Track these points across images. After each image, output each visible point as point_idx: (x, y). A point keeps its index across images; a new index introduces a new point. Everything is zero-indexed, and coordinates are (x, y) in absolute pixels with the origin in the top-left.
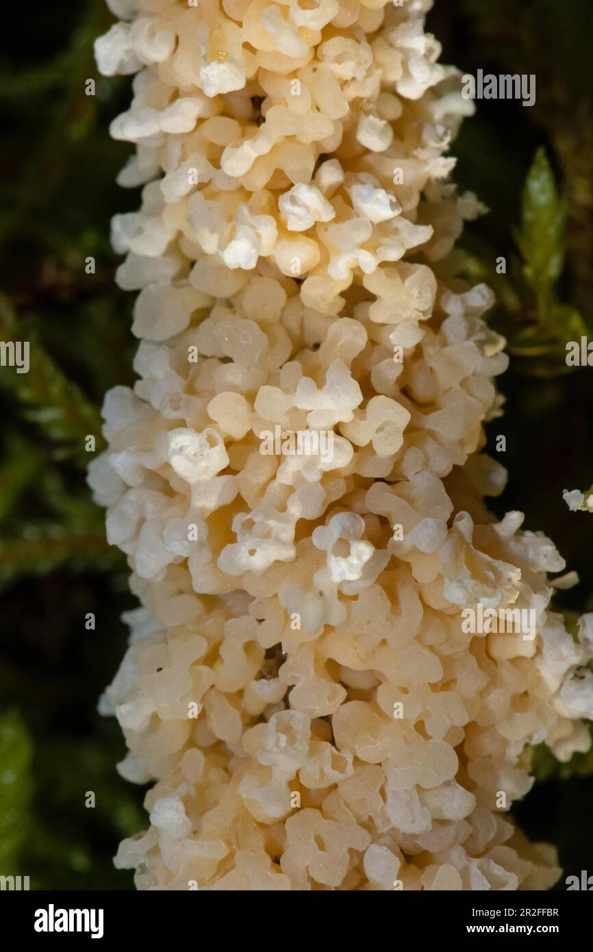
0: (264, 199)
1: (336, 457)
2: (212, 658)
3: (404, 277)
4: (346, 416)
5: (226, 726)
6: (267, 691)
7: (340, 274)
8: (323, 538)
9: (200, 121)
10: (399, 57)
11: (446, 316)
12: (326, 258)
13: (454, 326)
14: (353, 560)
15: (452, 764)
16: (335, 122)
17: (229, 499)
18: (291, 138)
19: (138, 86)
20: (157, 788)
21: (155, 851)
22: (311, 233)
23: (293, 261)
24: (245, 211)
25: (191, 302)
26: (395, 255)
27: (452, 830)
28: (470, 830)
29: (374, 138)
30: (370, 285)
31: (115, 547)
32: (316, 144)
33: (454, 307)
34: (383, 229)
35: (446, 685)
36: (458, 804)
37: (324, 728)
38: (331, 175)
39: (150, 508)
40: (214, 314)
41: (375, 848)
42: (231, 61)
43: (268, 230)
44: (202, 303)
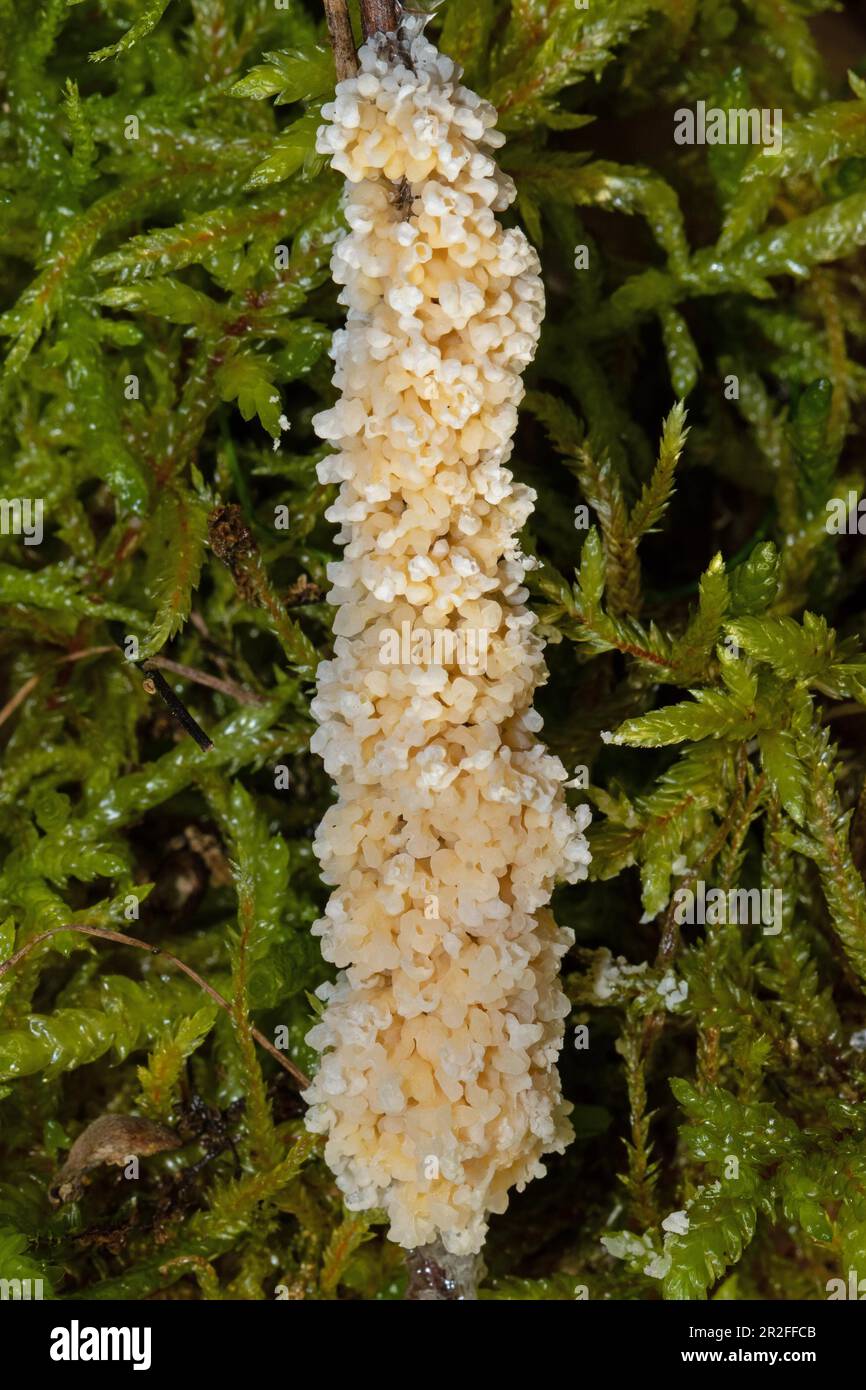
0: (401, 560)
1: (435, 713)
2: (366, 820)
3: (481, 608)
4: (440, 689)
5: (372, 859)
6: (396, 841)
7: (443, 607)
8: (422, 758)
9: (370, 515)
10: (485, 481)
11: (508, 629)
12: (436, 594)
13: (512, 636)
14: (434, 775)
15: (496, 888)
16: (442, 520)
17: (374, 731)
18: (419, 528)
19: (342, 489)
20: (338, 890)
21: (331, 927)
22: (429, 581)
23: (416, 596)
24: (388, 570)
25: (367, 616)
26: (474, 595)
27: (496, 925)
28: (508, 924)
29: (468, 527)
30: (461, 612)
31: (316, 755)
32: (434, 531)
33: (513, 623)
34: (467, 580)
35: (494, 843)
36: (500, 910)
37: (424, 864)
38: (441, 548)
39: (335, 733)
40: (378, 621)
41: (449, 935)
42: (381, 484)
43: (401, 580)
44: (374, 616)
